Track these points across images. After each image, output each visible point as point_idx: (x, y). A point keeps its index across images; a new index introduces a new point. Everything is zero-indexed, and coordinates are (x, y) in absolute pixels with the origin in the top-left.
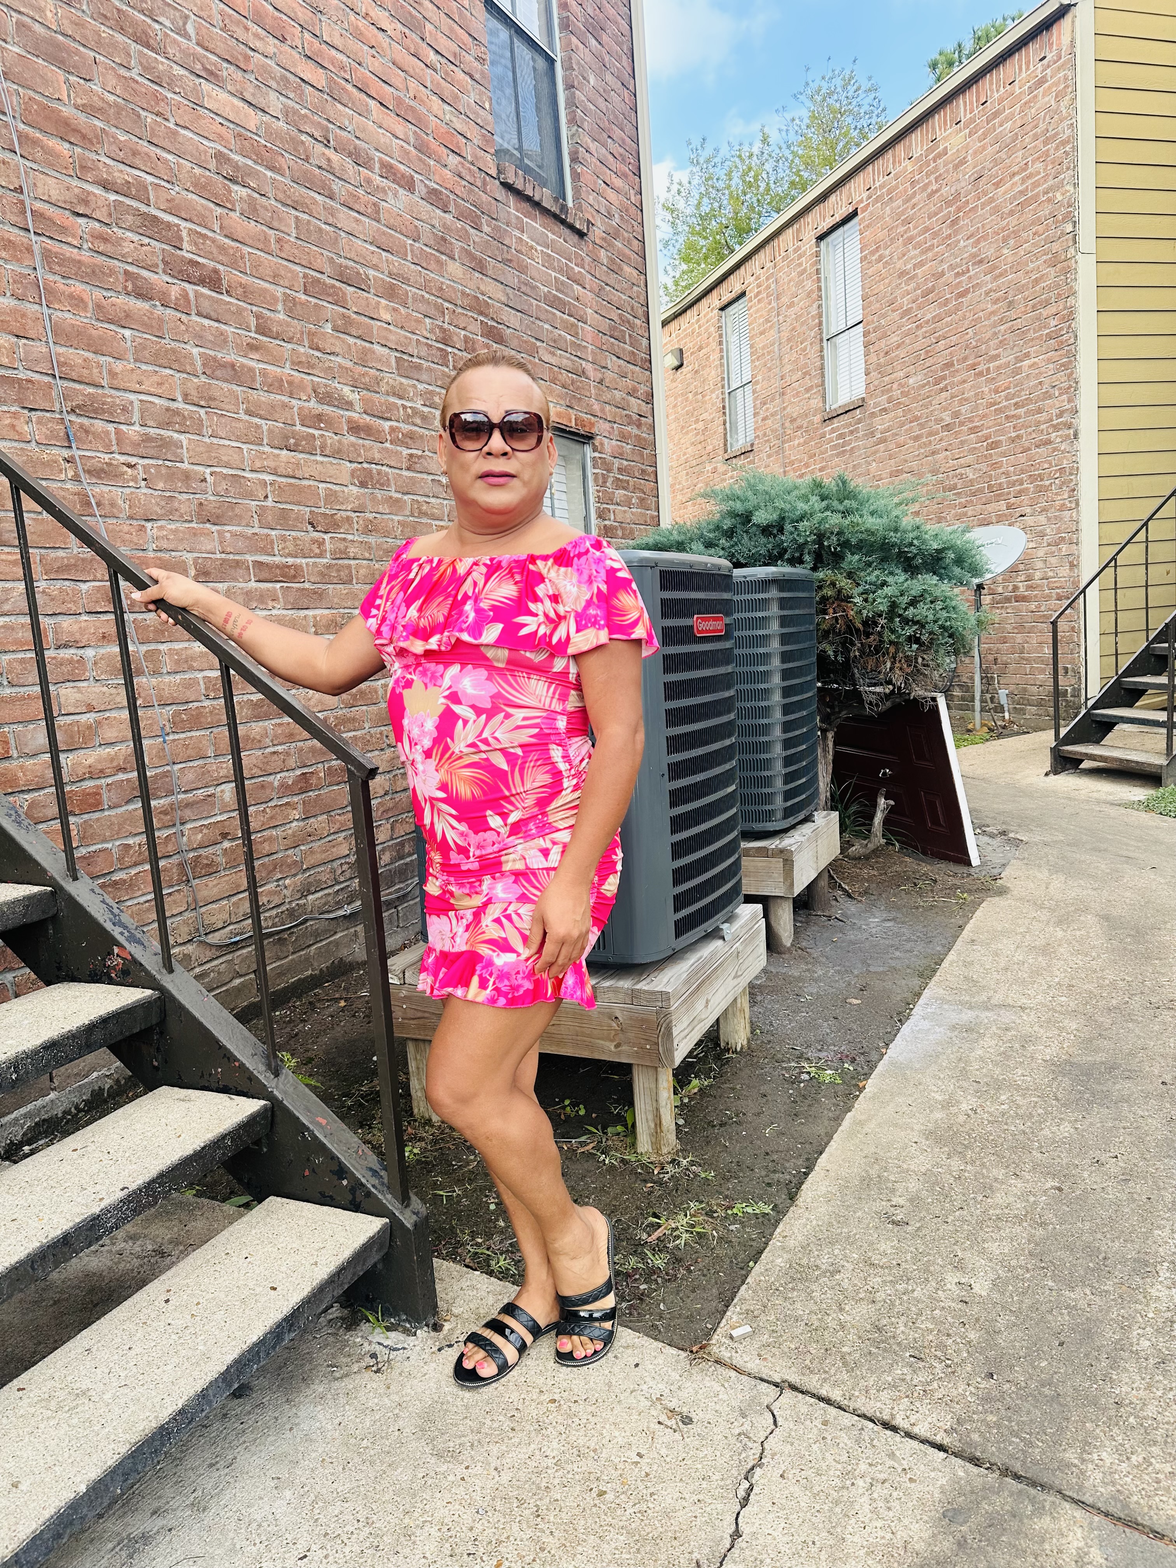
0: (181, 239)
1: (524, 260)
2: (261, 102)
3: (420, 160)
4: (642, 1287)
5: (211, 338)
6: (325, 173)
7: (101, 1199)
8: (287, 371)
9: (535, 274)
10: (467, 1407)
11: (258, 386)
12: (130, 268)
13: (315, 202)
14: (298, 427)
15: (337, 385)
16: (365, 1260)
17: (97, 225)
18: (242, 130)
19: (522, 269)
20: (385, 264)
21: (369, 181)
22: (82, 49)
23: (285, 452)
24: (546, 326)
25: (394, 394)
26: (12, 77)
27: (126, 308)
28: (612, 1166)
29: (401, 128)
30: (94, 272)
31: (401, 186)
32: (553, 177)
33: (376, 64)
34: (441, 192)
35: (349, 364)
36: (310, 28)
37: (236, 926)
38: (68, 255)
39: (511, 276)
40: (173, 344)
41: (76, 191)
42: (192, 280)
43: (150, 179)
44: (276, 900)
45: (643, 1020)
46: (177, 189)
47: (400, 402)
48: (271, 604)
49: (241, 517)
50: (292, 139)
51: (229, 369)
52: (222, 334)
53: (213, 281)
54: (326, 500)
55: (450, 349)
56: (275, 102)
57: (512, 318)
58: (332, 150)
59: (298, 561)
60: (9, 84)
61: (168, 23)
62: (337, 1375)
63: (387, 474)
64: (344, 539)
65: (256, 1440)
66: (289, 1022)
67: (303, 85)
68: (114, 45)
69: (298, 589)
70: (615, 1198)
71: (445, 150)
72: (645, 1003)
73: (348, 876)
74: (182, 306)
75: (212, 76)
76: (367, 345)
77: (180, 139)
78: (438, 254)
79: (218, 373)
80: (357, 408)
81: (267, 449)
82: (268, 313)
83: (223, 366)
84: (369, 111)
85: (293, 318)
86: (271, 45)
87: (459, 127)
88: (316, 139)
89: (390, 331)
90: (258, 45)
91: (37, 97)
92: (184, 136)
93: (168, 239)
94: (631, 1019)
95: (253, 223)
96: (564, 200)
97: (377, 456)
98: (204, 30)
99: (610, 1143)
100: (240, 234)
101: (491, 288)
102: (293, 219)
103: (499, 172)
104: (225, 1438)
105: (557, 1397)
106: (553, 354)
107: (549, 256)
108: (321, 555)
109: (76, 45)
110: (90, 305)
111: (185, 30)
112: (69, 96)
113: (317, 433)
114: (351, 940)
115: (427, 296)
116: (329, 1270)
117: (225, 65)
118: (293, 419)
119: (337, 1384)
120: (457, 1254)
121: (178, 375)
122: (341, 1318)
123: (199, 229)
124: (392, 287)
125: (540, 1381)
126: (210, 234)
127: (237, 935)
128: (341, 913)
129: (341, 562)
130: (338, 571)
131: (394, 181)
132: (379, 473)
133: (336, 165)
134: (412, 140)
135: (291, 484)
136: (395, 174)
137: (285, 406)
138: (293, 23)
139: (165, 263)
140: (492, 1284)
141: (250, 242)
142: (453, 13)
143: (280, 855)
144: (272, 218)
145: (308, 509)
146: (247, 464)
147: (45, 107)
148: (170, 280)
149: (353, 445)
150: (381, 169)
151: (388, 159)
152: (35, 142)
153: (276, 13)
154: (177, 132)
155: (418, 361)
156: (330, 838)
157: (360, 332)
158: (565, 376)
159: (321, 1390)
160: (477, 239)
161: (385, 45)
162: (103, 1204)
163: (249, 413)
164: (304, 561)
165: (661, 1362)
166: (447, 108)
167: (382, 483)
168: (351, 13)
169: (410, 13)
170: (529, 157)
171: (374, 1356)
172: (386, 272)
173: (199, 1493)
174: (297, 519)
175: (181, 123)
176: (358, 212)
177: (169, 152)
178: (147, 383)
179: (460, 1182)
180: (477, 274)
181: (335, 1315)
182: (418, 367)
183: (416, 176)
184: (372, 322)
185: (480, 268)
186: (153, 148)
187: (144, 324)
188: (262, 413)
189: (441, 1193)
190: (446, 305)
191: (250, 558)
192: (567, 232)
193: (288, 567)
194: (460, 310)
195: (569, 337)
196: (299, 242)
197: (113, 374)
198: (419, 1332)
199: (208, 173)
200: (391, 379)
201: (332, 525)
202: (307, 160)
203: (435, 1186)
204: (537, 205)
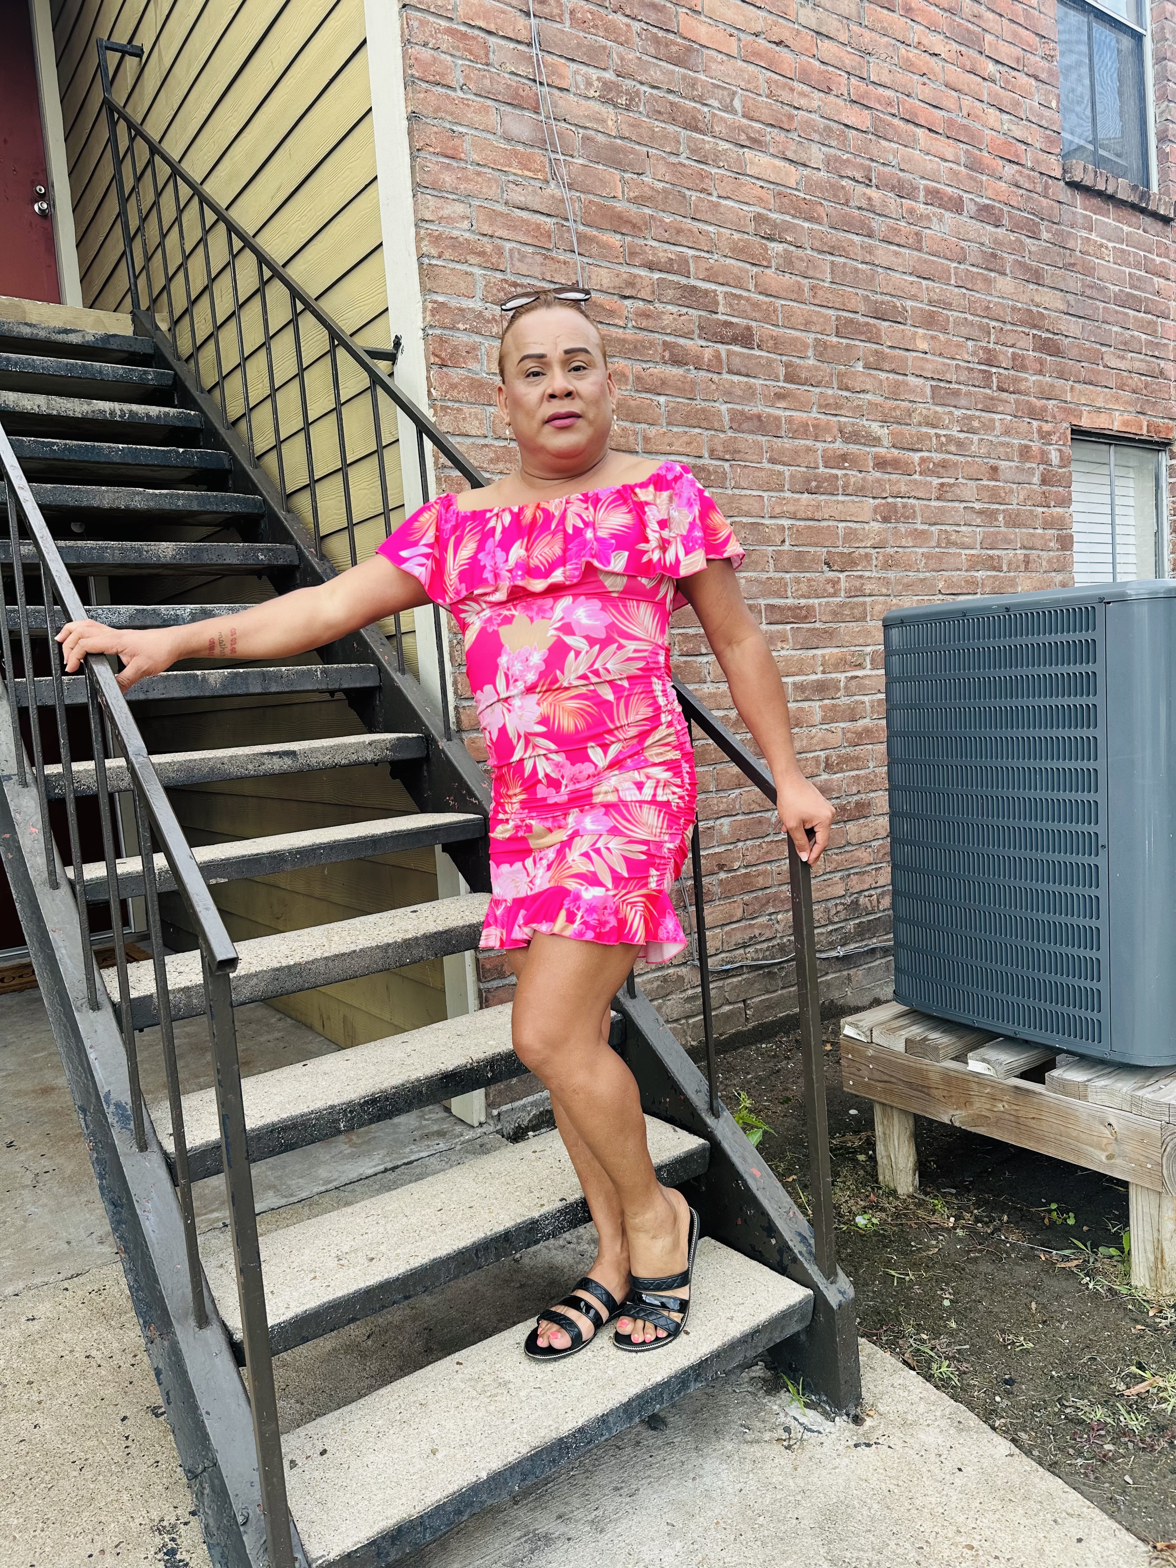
0: (717, 303)
1: (1090, 261)
2: (803, 157)
3: (971, 178)
4: (1108, 1447)
5: (740, 393)
6: (864, 213)
7: (542, 1205)
8: (814, 414)
9: (1103, 274)
10: (873, 1520)
11: (783, 434)
12: (668, 339)
13: (852, 243)
14: (822, 469)
15: (865, 422)
16: (783, 1328)
17: (641, 303)
18: (782, 189)
19: (1088, 271)
20: (925, 292)
21: (911, 211)
22: (637, 147)
23: (806, 495)
24: (1115, 329)
25: (927, 424)
26: (575, 186)
27: (662, 376)
28: (1097, 1293)
29: (951, 150)
30: (635, 347)
31: (946, 209)
32: (1135, 163)
33: (925, 92)
34: (993, 207)
35: (879, 400)
36: (857, 73)
37: (728, 954)
38: (614, 335)
39: (1073, 281)
40: (703, 404)
41: (625, 276)
42: (726, 340)
43: (691, 252)
44: (768, 934)
45: (1142, 1133)
46: (716, 257)
47: (932, 431)
48: (779, 645)
49: (757, 563)
50: (832, 186)
51: (755, 421)
52: (750, 388)
53: (745, 338)
54: (844, 538)
55: (994, 370)
56: (816, 154)
57: (1072, 327)
58: (874, 188)
59: (811, 601)
60: (573, 193)
61: (716, 104)
62: (748, 1438)
63: (913, 507)
64: (861, 577)
65: (660, 1478)
66: (774, 1056)
67: (847, 130)
68: (665, 137)
69: (808, 630)
70: (1094, 1332)
71: (1001, 162)
72: (1147, 1114)
73: (843, 917)
74: (715, 366)
75: (756, 143)
76: (900, 378)
77: (722, 210)
78: (986, 272)
79: (745, 426)
80: (885, 443)
81: (788, 494)
82: (798, 361)
83: (749, 418)
84: (915, 140)
85: (823, 362)
86: (817, 99)
87: (1018, 134)
88: (857, 181)
89: (927, 360)
90: (803, 102)
91: (596, 199)
92: (726, 206)
93: (707, 306)
94: (1128, 1129)
95: (787, 276)
96: (1148, 186)
97: (903, 489)
98: (750, 101)
99: (1098, 1265)
100: (774, 289)
101: (1049, 299)
102: (828, 265)
103: (1065, 171)
104: (633, 1466)
105: (975, 1544)
106: (1123, 358)
107: (1123, 251)
108: (834, 595)
109: (632, 145)
110: (631, 378)
111: (732, 105)
112: (623, 192)
113: (839, 473)
114: (843, 983)
115: (970, 318)
116: (742, 1329)
117: (769, 129)
118: (816, 462)
119: (745, 1447)
120: (897, 1344)
121: (706, 433)
122: (763, 1379)
123: (734, 291)
124: (932, 314)
125: (961, 1519)
126: (745, 294)
127: (728, 963)
128: (834, 954)
129: (855, 599)
130: (852, 608)
131: (940, 206)
132: (905, 506)
133: (877, 202)
134: (963, 160)
135: (809, 527)
136: (941, 199)
137: (809, 449)
138: (839, 72)
139: (701, 328)
140: (927, 1390)
141: (784, 294)
142: (1017, 16)
143: (774, 890)
144: (807, 267)
145: (825, 550)
146: (767, 511)
147: (601, 207)
148: (704, 343)
149: (878, 481)
150: (926, 196)
151: (934, 184)
152: (592, 240)
153: (823, 67)
154: (719, 203)
155: (957, 386)
156: (825, 877)
157: (893, 366)
158: (1136, 381)
159: (730, 1448)
160: (1033, 249)
161: (938, 69)
162: (543, 1210)
163: (772, 461)
164: (816, 601)
165: (1112, 1547)
166: (1005, 117)
167: (908, 516)
168: (902, 46)
169: (968, 30)
170: (1102, 146)
171: (787, 1430)
172: (926, 301)
173: (600, 1513)
174: (813, 560)
175: (724, 195)
176: (898, 245)
177: (711, 224)
178: (677, 444)
179: (915, 1266)
180: (1031, 286)
181: (758, 1374)
182: (956, 393)
183: (965, 195)
184: (907, 354)
185: (1036, 278)
186: (696, 224)
187: (678, 389)
188: (785, 459)
189: (893, 1273)
190: (993, 323)
191: (762, 602)
192: (1148, 220)
193: (801, 608)
194: (1009, 327)
195: (1144, 336)
196: (834, 286)
197: (646, 439)
198: (837, 1419)
199: (746, 236)
200: (925, 408)
201: (849, 563)
202: (846, 204)
203: (888, 1263)
204: (1110, 198)
